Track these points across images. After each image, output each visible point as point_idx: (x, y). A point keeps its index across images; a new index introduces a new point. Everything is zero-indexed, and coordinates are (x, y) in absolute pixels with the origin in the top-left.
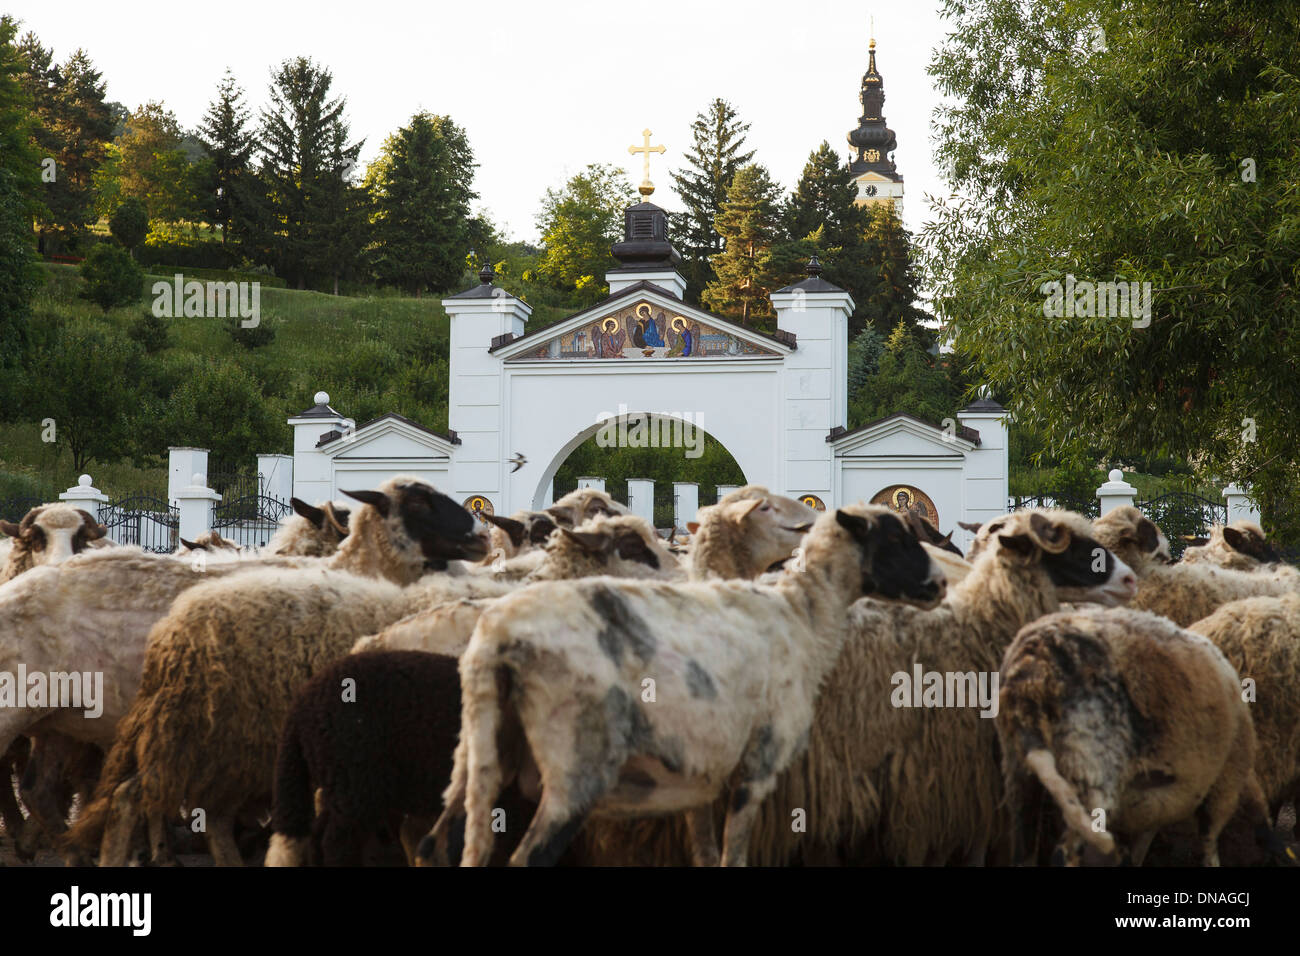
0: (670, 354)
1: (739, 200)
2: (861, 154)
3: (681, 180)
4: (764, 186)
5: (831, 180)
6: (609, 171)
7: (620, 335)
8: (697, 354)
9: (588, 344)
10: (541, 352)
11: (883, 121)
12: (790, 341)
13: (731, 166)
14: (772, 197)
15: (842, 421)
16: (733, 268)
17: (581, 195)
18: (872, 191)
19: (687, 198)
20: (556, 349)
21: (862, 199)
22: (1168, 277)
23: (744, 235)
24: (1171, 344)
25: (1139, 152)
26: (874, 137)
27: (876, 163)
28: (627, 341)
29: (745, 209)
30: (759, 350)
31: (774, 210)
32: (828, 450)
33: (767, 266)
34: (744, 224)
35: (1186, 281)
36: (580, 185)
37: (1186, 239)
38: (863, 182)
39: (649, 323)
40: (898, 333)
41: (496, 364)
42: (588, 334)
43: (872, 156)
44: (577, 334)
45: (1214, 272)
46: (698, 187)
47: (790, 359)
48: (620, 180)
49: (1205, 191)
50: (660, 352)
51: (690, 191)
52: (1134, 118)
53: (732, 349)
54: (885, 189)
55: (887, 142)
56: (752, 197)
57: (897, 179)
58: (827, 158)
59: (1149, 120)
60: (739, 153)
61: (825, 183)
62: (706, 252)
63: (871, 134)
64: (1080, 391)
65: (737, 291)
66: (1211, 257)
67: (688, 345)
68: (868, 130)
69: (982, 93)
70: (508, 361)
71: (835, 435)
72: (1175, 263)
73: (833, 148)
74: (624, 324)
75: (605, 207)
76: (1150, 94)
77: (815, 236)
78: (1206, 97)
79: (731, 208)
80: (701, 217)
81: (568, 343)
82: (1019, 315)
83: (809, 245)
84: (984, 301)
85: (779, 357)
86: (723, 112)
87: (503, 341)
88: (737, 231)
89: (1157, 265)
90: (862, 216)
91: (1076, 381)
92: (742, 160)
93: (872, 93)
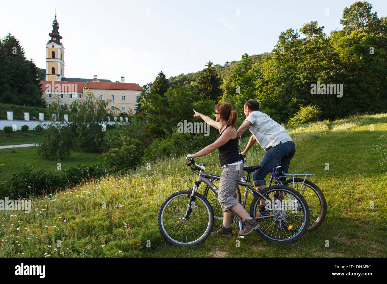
2: (52, 38)
11: (57, 32)
18: (53, 46)
26: (56, 35)
27: (55, 40)
38: (51, 44)
43: (55, 39)
54: (56, 46)
55: (59, 37)
63: (54, 34)
68: (53, 33)
93: (56, 26)
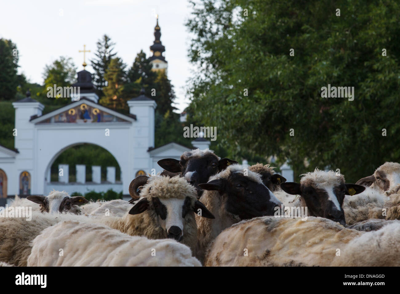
0: (93, 122)
1: (112, 68)
2: (154, 53)
3: (92, 62)
4: (121, 64)
5: (144, 62)
6: (67, 58)
7: (76, 115)
8: (102, 121)
9: (64, 118)
10: (48, 121)
11: (160, 43)
12: (134, 117)
13: (110, 57)
14: (124, 68)
15: (152, 145)
16: (111, 92)
17: (58, 67)
18: (157, 66)
19: (95, 68)
20: (53, 120)
21: (154, 69)
22: (272, 97)
23: (114, 81)
24: (273, 119)
25: (262, 54)
26: (158, 47)
27: (159, 56)
28: (78, 117)
29: (115, 72)
30: (123, 120)
31: (124, 72)
32: (147, 155)
33: (122, 91)
34: (114, 77)
35: (278, 97)
36: (57, 63)
37: (278, 83)
38: (154, 63)
39: (85, 111)
40: (167, 115)
41: (32, 125)
42: (64, 115)
43: (157, 54)
44: (60, 115)
45: (288, 95)
46: (98, 64)
47: (135, 124)
48: (71, 61)
49: (285, 68)
50: (89, 121)
51: (96, 66)
52: (260, 42)
53: (115, 120)
54: (162, 65)
55: (162, 49)
56: (117, 68)
57: (166, 62)
58: (142, 55)
59: (265, 43)
60: (112, 53)
61: (142, 63)
62: (101, 86)
64: (242, 135)
65: (112, 100)
66: (286, 90)
67: (99, 118)
68: (156, 45)
69: (201, 33)
70: (37, 124)
71: (150, 150)
72: (274, 92)
73: (144, 51)
74: (77, 112)
75: (65, 71)
76: (265, 34)
77: (139, 81)
78: (283, 35)
79: (110, 71)
80: (99, 74)
81: (57, 118)
82: (222, 109)
83: (137, 85)
84: (209, 104)
85: (130, 123)
86: (106, 39)
87: (34, 118)
88: (111, 79)
89: (268, 92)
90: (154, 75)
91: (240, 131)
92: (113, 55)
93: (158, 33)
